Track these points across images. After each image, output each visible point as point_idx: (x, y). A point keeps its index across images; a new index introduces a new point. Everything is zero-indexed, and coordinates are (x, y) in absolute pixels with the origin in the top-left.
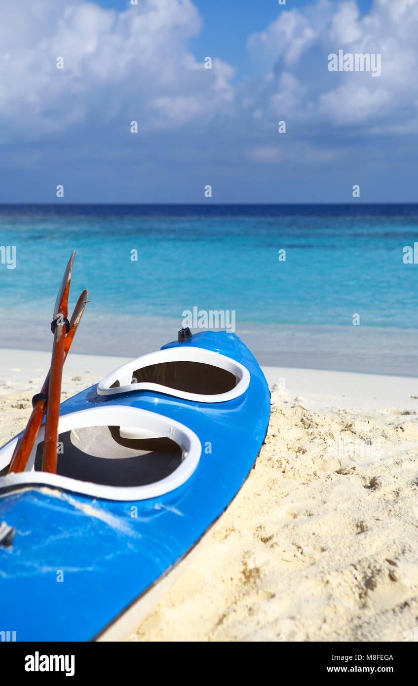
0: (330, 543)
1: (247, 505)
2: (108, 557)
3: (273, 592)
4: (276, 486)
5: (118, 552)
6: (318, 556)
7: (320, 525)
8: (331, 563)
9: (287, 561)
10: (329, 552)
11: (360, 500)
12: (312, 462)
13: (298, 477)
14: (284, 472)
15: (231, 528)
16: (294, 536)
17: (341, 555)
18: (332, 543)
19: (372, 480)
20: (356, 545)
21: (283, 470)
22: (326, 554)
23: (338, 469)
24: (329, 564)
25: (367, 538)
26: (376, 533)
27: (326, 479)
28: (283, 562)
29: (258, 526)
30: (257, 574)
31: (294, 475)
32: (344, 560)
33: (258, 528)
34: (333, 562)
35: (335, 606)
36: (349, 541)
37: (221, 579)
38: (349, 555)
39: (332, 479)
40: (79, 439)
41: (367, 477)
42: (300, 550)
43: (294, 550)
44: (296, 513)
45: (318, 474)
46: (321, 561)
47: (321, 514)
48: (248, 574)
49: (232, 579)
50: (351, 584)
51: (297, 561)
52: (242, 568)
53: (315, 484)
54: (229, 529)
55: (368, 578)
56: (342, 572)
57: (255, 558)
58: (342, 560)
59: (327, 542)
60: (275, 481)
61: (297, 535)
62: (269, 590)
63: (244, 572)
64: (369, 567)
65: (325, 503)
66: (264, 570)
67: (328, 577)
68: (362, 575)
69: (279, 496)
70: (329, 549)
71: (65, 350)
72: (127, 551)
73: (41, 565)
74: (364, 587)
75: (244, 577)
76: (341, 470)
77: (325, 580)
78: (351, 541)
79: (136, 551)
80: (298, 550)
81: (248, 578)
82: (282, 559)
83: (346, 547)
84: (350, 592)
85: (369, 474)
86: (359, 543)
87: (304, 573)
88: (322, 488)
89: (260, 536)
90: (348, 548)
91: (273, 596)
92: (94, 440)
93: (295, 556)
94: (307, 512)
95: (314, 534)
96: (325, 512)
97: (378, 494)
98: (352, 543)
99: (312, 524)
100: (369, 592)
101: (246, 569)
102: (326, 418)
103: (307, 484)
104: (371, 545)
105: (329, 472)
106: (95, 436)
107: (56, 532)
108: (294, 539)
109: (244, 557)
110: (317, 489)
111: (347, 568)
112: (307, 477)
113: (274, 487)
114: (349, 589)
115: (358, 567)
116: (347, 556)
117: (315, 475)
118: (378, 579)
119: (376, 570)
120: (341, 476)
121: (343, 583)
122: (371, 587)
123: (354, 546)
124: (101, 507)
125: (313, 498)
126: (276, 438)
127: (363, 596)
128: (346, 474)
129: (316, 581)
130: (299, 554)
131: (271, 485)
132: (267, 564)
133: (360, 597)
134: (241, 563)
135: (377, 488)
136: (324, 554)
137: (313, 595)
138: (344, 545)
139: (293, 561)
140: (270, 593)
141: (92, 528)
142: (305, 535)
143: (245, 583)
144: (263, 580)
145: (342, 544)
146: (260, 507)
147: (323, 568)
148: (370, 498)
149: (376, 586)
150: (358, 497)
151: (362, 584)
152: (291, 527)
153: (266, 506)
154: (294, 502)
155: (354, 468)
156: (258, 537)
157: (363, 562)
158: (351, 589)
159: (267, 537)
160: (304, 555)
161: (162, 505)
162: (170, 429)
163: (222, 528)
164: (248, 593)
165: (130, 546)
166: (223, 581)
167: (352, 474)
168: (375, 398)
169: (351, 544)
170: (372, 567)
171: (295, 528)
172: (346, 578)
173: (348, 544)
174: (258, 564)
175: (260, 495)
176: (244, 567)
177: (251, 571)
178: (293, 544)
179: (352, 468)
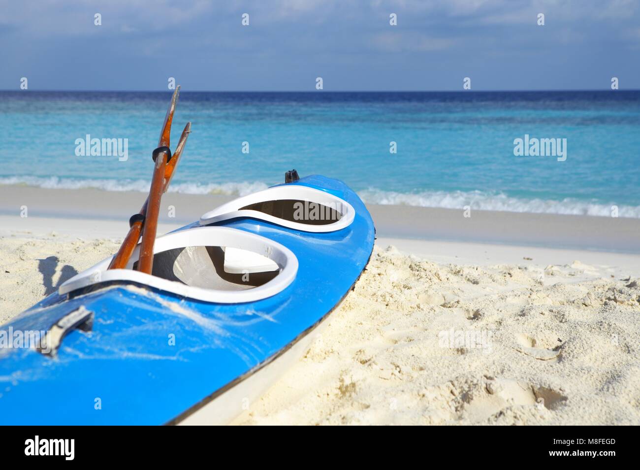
0: (429, 363)
1: (348, 332)
2: (192, 350)
3: (368, 404)
4: (379, 317)
5: (204, 346)
6: (415, 374)
7: (420, 348)
8: (428, 381)
9: (385, 379)
10: (427, 371)
11: (462, 329)
12: (416, 297)
13: (401, 310)
14: (387, 305)
15: (331, 351)
16: (393, 357)
17: (439, 374)
18: (431, 363)
19: (475, 312)
20: (455, 365)
21: (386, 304)
22: (425, 373)
23: (442, 302)
24: (426, 381)
25: (467, 359)
26: (476, 355)
27: (428, 310)
28: (380, 379)
29: (358, 350)
30: (353, 389)
31: (397, 307)
32: (442, 377)
33: (357, 352)
34: (430, 379)
35: (430, 417)
36: (448, 362)
37: (317, 394)
38: (447, 373)
39: (435, 311)
40: (182, 272)
41: (470, 310)
42: (398, 369)
43: (392, 369)
44: (396, 339)
45: (421, 307)
46: (418, 379)
47: (422, 339)
48: (344, 389)
49: (328, 394)
50: (447, 398)
51: (395, 378)
52: (339, 384)
53: (418, 315)
54: (328, 352)
55: (464, 392)
56: (439, 387)
57: (352, 375)
58: (440, 377)
59: (426, 362)
60: (377, 313)
61: (396, 356)
62: (364, 402)
63: (340, 388)
64: (466, 382)
65: (426, 330)
66: (360, 384)
67: (424, 391)
68: (459, 390)
69: (380, 325)
70: (427, 369)
71: (166, 178)
72: (213, 347)
73: (121, 350)
74: (461, 401)
75: (340, 393)
76: (445, 304)
77: (421, 394)
78: (450, 362)
79: (223, 347)
80: (396, 369)
81: (344, 393)
82: (380, 377)
83: (444, 366)
84: (447, 406)
85: (473, 307)
86: (458, 363)
87: (401, 388)
88: (425, 318)
89: (359, 360)
90: (447, 368)
91: (368, 407)
92: (198, 274)
93: (392, 374)
94: (408, 338)
95: (413, 356)
96: (426, 338)
97: (480, 323)
98: (451, 363)
99: (412, 348)
100: (466, 404)
101: (343, 385)
102: (435, 265)
103: (410, 315)
104: (470, 366)
105: (432, 305)
106: (199, 270)
107: (140, 323)
108: (392, 360)
109: (341, 375)
110: (419, 319)
111: (444, 383)
112: (410, 309)
113: (376, 317)
114: (445, 403)
115: (456, 383)
116: (445, 374)
117: (419, 307)
118: (474, 392)
119: (473, 385)
120: (445, 309)
121: (439, 397)
122: (467, 400)
123: (452, 366)
124: (190, 306)
125: (415, 326)
126: (382, 276)
127: (459, 409)
128: (450, 307)
129: (412, 394)
130: (396, 372)
131: (373, 316)
132: (364, 380)
133: (457, 410)
134: (338, 380)
135: (480, 318)
136: (422, 372)
137: (409, 407)
138: (443, 365)
139: (390, 378)
140: (364, 405)
141: (178, 323)
142: (404, 357)
143: (340, 398)
144: (358, 393)
145: (441, 364)
146: (361, 334)
147: (420, 384)
148: (473, 327)
149: (472, 399)
150: (460, 326)
151: (459, 397)
152: (391, 350)
153: (367, 333)
154: (396, 329)
155: (458, 302)
156: (357, 360)
157: (461, 377)
158: (448, 403)
159: (367, 359)
160: (402, 374)
161: (254, 312)
162: (268, 249)
163: (322, 351)
164: (343, 405)
165: (217, 342)
166: (319, 396)
167: (456, 307)
168: (488, 259)
169: (449, 364)
170: (469, 382)
171: (395, 351)
172: (443, 393)
173: (447, 365)
174: (355, 379)
175: (361, 324)
176: (341, 384)
177: (347, 387)
178: (391, 363)
179: (456, 302)
